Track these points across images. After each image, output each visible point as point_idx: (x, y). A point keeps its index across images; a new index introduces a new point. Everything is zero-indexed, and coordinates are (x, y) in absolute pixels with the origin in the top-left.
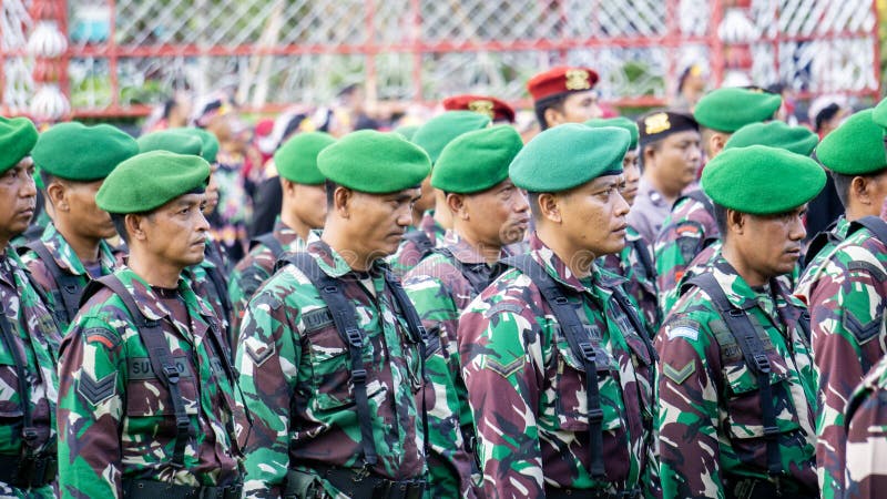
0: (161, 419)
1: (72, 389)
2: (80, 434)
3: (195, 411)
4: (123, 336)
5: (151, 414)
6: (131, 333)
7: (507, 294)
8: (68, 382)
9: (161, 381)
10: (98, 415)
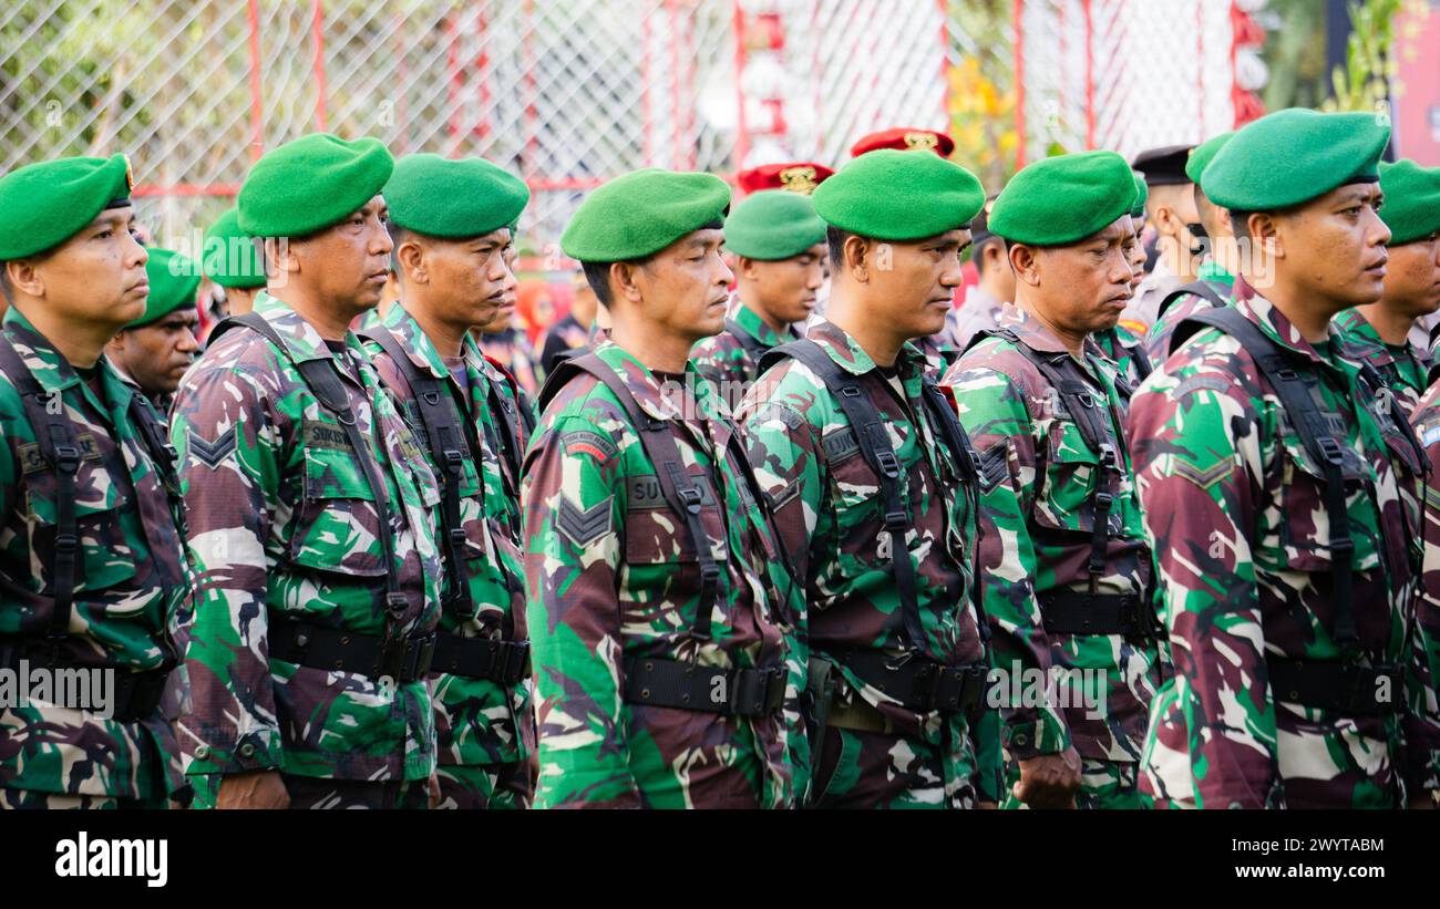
0: (677, 568)
1: (548, 523)
2: (563, 590)
3: (723, 555)
4: (620, 444)
5: (662, 559)
6: (630, 440)
7: (1205, 363)
8: (540, 513)
9: (677, 510)
10: (587, 561)
